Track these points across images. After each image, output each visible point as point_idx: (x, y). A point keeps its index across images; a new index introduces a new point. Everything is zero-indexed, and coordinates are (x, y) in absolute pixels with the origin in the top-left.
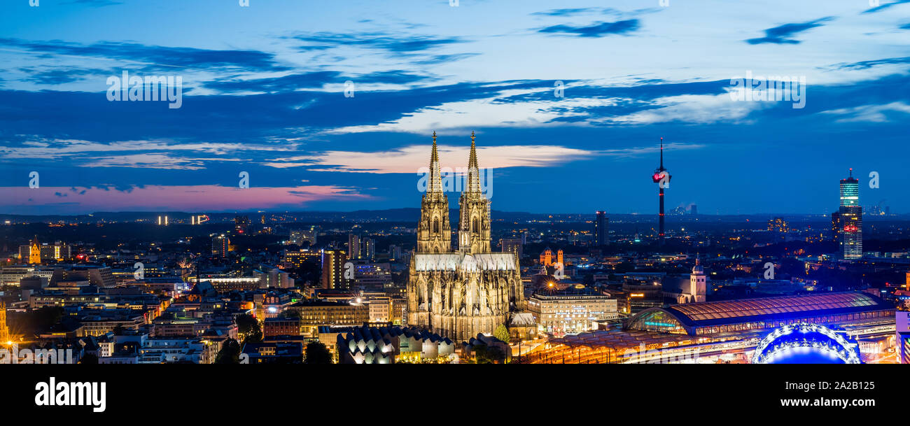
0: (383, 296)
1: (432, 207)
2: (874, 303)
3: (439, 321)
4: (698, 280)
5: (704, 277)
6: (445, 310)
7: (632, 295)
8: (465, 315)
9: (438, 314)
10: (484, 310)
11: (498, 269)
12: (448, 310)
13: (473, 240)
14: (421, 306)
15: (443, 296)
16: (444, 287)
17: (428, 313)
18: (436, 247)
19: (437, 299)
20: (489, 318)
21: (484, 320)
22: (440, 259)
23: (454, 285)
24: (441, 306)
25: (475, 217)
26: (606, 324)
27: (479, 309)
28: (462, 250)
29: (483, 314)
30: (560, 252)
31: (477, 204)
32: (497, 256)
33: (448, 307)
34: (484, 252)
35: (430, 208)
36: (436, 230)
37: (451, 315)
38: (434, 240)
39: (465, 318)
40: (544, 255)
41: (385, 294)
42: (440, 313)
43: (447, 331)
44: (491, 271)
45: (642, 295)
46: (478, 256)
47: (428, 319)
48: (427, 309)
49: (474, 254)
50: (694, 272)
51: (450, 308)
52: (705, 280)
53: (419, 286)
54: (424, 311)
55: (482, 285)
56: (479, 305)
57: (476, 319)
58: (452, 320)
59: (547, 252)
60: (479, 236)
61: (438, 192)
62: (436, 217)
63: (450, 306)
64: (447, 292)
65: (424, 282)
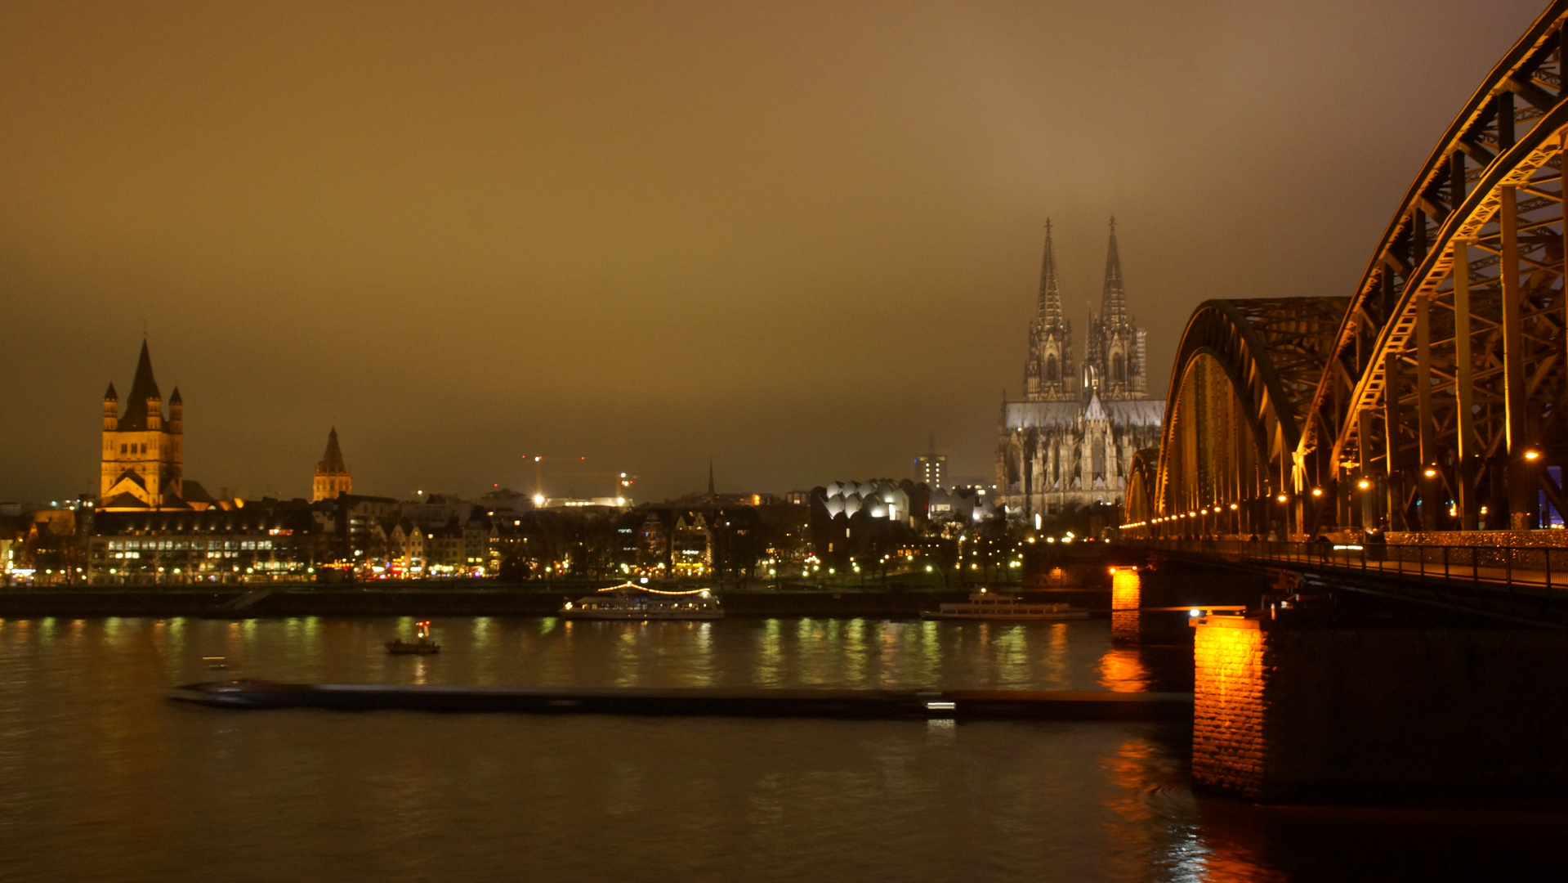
1: (1044, 338)
6: (1047, 484)
8: (1080, 489)
9: (1038, 491)
10: (1112, 480)
11: (1147, 424)
12: (1052, 484)
14: (1014, 486)
15: (1046, 463)
16: (1047, 448)
17: (1024, 496)
19: (1037, 468)
22: (1048, 410)
23: (1063, 440)
24: (1041, 479)
25: (1116, 353)
27: (1104, 478)
28: (1085, 395)
29: (1111, 487)
31: (1119, 333)
33: (1052, 479)
35: (1040, 340)
36: (1052, 376)
37: (1057, 490)
38: (1048, 392)
39: (1079, 494)
42: (1040, 490)
44: (1133, 426)
48: (1023, 488)
51: (1056, 481)
53: (1011, 452)
54: (1018, 493)
55: (1110, 440)
56: (1103, 471)
57: (1098, 496)
60: (1124, 385)
61: (1055, 314)
62: (1051, 355)
63: (1056, 478)
64: (1051, 454)
65: (1019, 446)
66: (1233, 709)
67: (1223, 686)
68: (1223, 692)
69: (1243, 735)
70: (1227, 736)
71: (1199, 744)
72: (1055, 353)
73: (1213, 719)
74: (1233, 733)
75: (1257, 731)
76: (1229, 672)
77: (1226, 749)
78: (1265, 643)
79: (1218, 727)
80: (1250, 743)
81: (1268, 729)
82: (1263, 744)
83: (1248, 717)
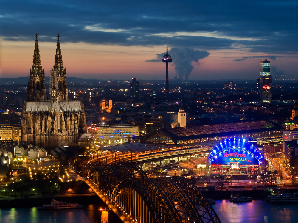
0: (9, 125)
1: (35, 75)
2: (273, 126)
3: (39, 139)
4: (182, 115)
5: (185, 113)
6: (42, 133)
7: (147, 124)
8: (54, 135)
9: (38, 135)
10: (64, 133)
11: (73, 110)
12: (44, 133)
13: (58, 94)
14: (29, 130)
15: (41, 126)
16: (41, 120)
17: (33, 134)
18: (38, 98)
19: (38, 127)
20: (67, 137)
21: (64, 138)
22: (40, 105)
23: (47, 118)
24: (40, 131)
25: (60, 81)
26: (131, 139)
27: (61, 132)
28: (52, 99)
29: (64, 135)
30: (110, 101)
31: (61, 74)
32: (72, 103)
34: (65, 100)
35: (34, 76)
36: (38, 88)
37: (46, 135)
38: (37, 94)
40: (102, 102)
41: (10, 124)
42: (39, 134)
43: (43, 144)
44: (68, 111)
45: (152, 123)
46: (61, 103)
47: (33, 138)
48: (32, 132)
49: (59, 102)
50: (180, 111)
51: (45, 132)
52: (185, 115)
53: (28, 120)
54: (31, 133)
55: (63, 119)
56: (61, 130)
57: (60, 138)
58: (46, 138)
59: (103, 101)
60: (62, 92)
61: (39, 67)
62: (38, 81)
63: (45, 130)
64: (43, 123)
65: (31, 117)
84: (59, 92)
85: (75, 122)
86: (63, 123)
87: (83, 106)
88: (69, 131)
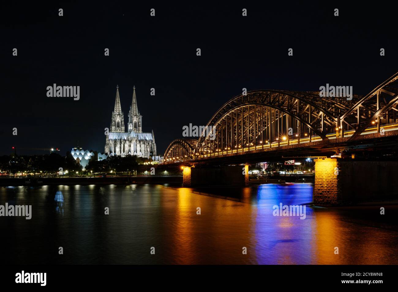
9: (118, 153)
11: (145, 139)
16: (121, 144)
23: (125, 143)
25: (135, 121)
27: (136, 152)
28: (129, 132)
31: (136, 116)
32: (145, 134)
33: (122, 152)
35: (115, 117)
38: (117, 130)
44: (142, 139)
51: (124, 152)
53: (110, 145)
55: (138, 142)
56: (137, 150)
61: (119, 110)
62: (118, 121)
65: (112, 144)
66: (327, 182)
67: (324, 176)
68: (324, 177)
69: (331, 188)
70: (326, 189)
71: (317, 191)
72: (119, 121)
73: (321, 185)
74: (328, 188)
75: (335, 187)
76: (326, 172)
77: (325, 192)
78: (338, 165)
79: (323, 186)
80: (333, 190)
81: (338, 186)
82: (337, 190)
83: (332, 183)
84: (135, 130)
85: (148, 147)
86: (138, 145)
87: (154, 137)
88: (143, 152)
